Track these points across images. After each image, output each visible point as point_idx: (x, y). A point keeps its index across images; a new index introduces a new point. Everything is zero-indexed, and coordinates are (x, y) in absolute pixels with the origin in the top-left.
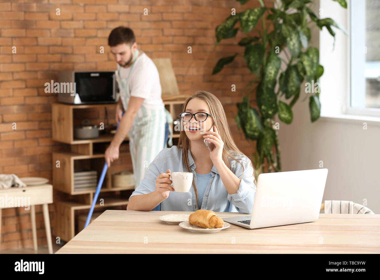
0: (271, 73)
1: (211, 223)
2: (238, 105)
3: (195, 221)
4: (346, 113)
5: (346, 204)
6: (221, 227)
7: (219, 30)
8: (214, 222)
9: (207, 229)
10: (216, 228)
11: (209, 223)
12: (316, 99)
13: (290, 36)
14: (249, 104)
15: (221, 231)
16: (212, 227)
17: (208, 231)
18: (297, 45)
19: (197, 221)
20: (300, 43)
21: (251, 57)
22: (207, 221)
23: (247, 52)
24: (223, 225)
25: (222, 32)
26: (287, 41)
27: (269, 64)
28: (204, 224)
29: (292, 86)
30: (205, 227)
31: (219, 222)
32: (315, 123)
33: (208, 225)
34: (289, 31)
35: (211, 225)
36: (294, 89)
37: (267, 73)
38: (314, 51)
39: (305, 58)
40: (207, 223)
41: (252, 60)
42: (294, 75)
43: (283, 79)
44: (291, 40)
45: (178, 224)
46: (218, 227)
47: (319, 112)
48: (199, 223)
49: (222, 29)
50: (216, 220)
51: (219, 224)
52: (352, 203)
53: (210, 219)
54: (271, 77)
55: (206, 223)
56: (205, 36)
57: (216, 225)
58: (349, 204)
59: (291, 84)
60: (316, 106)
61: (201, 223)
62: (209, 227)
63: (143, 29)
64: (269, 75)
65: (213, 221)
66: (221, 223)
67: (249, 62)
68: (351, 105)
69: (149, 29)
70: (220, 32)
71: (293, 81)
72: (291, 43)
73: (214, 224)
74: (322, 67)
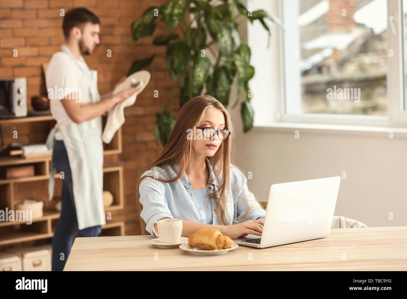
0: (199, 76)
1: (219, 243)
2: (158, 116)
3: (198, 242)
4: (281, 121)
5: (336, 220)
6: (230, 248)
7: (135, 26)
8: (222, 242)
9: (216, 250)
10: (224, 248)
11: (217, 244)
12: (248, 105)
13: (221, 31)
14: (172, 113)
15: (228, 252)
16: (220, 248)
17: (216, 252)
18: (229, 42)
19: (201, 242)
20: (232, 40)
21: (176, 58)
22: (214, 241)
23: (169, 52)
24: (233, 245)
25: (140, 29)
26: (217, 37)
27: (197, 65)
28: (209, 245)
29: (223, 91)
30: (212, 248)
31: (227, 241)
32: (249, 134)
33: (215, 246)
34: (219, 25)
35: (219, 245)
36: (223, 94)
37: (196, 76)
38: (245, 49)
39: (237, 57)
40: (214, 244)
41: (177, 61)
42: (223, 77)
43: (211, 83)
44: (222, 36)
45: (179, 247)
46: (227, 247)
47: (252, 121)
48: (203, 244)
49: (139, 26)
50: (224, 240)
51: (228, 244)
52: (343, 218)
53: (217, 239)
54: (199, 80)
55: (212, 243)
56: (111, 34)
57: (224, 245)
58: (340, 220)
59: (221, 88)
60: (249, 113)
61: (206, 244)
62: (216, 248)
63: (40, 28)
64: (197, 79)
65: (220, 241)
66: (230, 243)
67: (172, 63)
68: (285, 111)
69: (47, 28)
70: (137, 29)
71: (223, 86)
72: (223, 40)
73: (223, 244)
74: (252, 68)
